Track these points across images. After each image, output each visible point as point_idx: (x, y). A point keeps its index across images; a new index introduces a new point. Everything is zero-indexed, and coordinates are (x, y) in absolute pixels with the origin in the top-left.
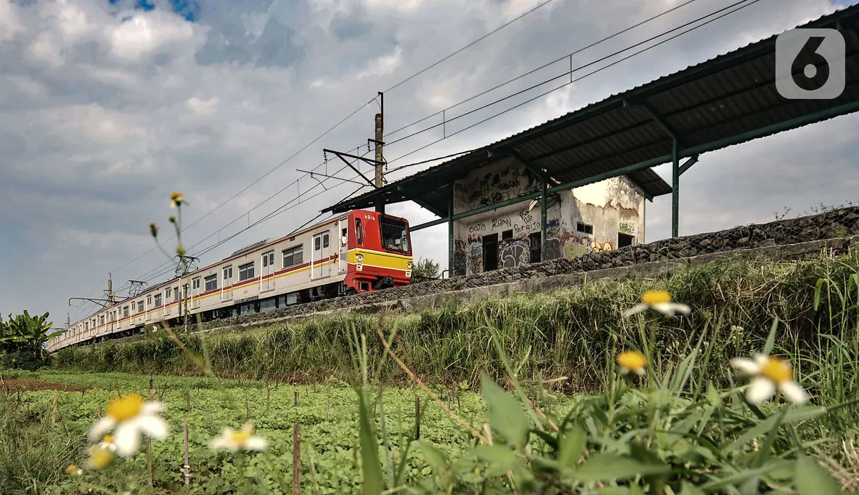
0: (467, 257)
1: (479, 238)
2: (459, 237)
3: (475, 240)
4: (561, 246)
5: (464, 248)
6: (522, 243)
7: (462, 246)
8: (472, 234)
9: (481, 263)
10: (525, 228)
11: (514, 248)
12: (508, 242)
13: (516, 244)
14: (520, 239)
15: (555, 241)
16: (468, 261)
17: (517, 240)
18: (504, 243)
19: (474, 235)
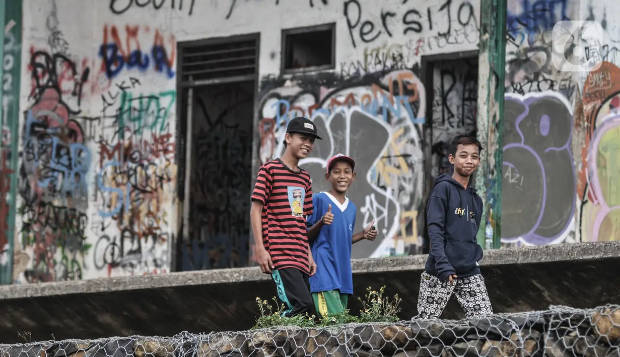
0: (94, 147)
1: (158, 51)
2: (55, 36)
3: (136, 60)
4: (577, 137)
5: (78, 93)
6: (381, 98)
7: (67, 85)
8: (120, 23)
9: (169, 188)
10: (396, 25)
11: (338, 122)
12: (310, 86)
13: (351, 101)
14: (371, 80)
15: (550, 107)
16: (94, 169)
17: (355, 81)
18: (290, 89)
19: (132, 32)
